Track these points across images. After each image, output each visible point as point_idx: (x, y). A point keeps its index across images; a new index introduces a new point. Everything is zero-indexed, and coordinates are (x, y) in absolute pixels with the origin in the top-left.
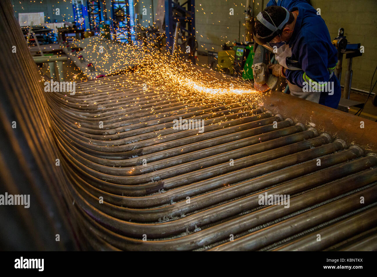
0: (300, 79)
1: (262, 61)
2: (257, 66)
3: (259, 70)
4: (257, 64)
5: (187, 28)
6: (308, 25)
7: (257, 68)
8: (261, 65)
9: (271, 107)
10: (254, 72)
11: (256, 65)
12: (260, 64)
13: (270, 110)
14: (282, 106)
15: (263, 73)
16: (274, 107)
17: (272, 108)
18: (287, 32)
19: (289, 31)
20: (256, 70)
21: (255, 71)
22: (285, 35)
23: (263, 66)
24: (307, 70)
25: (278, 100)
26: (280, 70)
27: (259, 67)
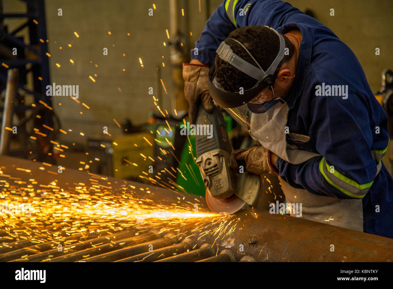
0: (312, 173)
1: (218, 144)
2: (209, 159)
3: (216, 166)
4: (206, 154)
5: (30, 86)
6: (323, 59)
7: (210, 164)
8: (218, 156)
9: (251, 247)
10: (202, 172)
11: (205, 156)
12: (216, 152)
13: (251, 255)
14: (275, 242)
15: (224, 172)
16: (259, 247)
17: (254, 249)
18: (286, 77)
19: (289, 76)
20: (208, 167)
21: (205, 170)
22: (283, 85)
23: (222, 156)
24: (329, 152)
25: (266, 230)
26: (264, 159)
27: (214, 161)
